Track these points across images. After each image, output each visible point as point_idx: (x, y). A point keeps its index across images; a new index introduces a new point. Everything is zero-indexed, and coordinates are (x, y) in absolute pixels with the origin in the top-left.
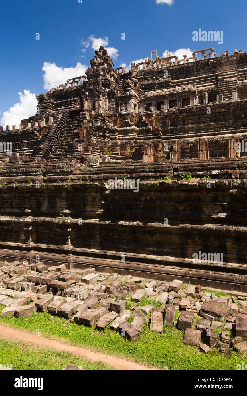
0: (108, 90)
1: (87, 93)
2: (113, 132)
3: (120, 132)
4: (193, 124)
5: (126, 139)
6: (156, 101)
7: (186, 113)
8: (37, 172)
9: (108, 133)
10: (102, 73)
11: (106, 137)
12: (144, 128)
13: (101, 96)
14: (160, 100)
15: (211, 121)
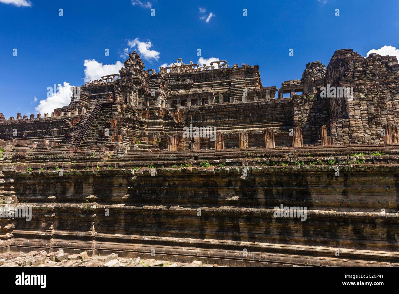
0: (138, 87)
1: (120, 89)
2: (141, 123)
3: (148, 124)
4: (211, 119)
5: (153, 130)
6: (181, 98)
7: (206, 110)
8: (65, 158)
9: (137, 125)
10: (134, 73)
11: (135, 127)
12: (170, 121)
13: (132, 92)
14: (184, 98)
15: (225, 117)
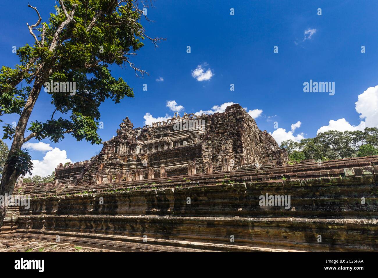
0: (126, 141)
1: (114, 143)
2: (121, 165)
3: (126, 165)
4: (164, 159)
5: (129, 169)
6: (149, 146)
7: (160, 153)
9: (118, 166)
10: (124, 132)
11: (116, 168)
12: (139, 162)
13: (121, 144)
14: (150, 146)
